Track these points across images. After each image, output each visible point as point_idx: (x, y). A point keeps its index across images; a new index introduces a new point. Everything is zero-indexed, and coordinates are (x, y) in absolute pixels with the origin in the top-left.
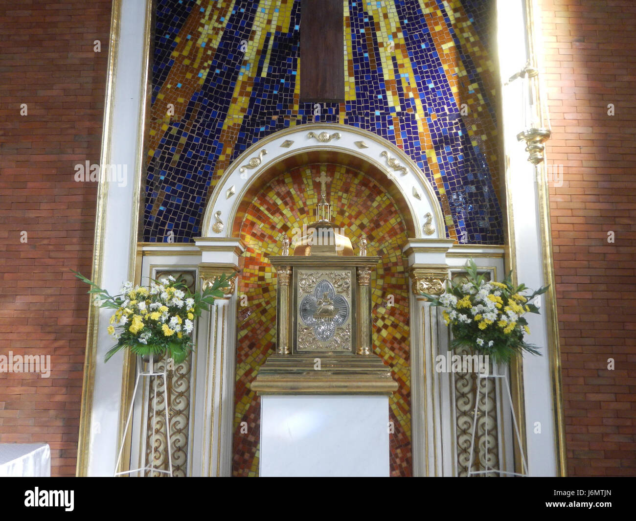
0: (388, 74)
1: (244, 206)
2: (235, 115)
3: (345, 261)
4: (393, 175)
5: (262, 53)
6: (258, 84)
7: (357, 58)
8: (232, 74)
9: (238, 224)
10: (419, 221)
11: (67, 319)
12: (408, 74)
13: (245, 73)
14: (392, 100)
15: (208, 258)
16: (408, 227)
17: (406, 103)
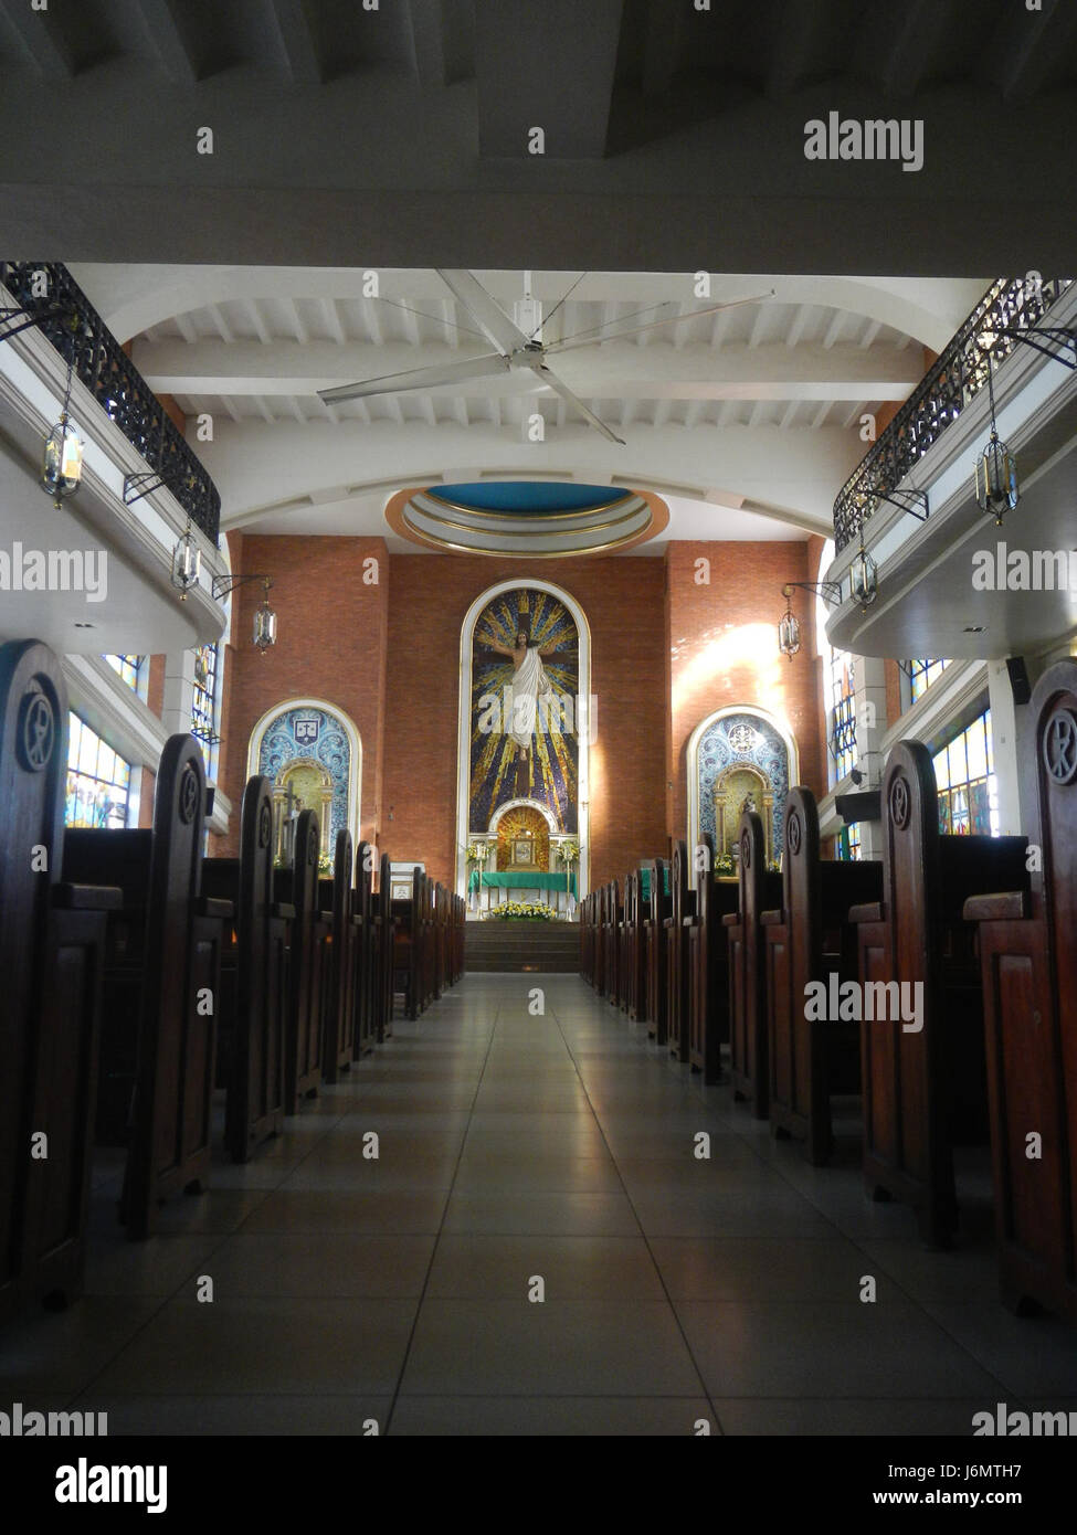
0: (545, 777)
1: (501, 821)
2: (496, 791)
3: (530, 840)
4: (544, 814)
5: (504, 770)
6: (503, 781)
7: (535, 772)
8: (495, 777)
9: (499, 827)
10: (551, 828)
11: (446, 855)
12: (551, 777)
13: (499, 777)
14: (546, 786)
15: (491, 837)
16: (548, 828)
17: (550, 788)
